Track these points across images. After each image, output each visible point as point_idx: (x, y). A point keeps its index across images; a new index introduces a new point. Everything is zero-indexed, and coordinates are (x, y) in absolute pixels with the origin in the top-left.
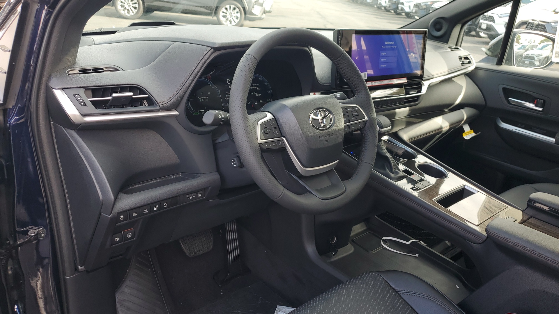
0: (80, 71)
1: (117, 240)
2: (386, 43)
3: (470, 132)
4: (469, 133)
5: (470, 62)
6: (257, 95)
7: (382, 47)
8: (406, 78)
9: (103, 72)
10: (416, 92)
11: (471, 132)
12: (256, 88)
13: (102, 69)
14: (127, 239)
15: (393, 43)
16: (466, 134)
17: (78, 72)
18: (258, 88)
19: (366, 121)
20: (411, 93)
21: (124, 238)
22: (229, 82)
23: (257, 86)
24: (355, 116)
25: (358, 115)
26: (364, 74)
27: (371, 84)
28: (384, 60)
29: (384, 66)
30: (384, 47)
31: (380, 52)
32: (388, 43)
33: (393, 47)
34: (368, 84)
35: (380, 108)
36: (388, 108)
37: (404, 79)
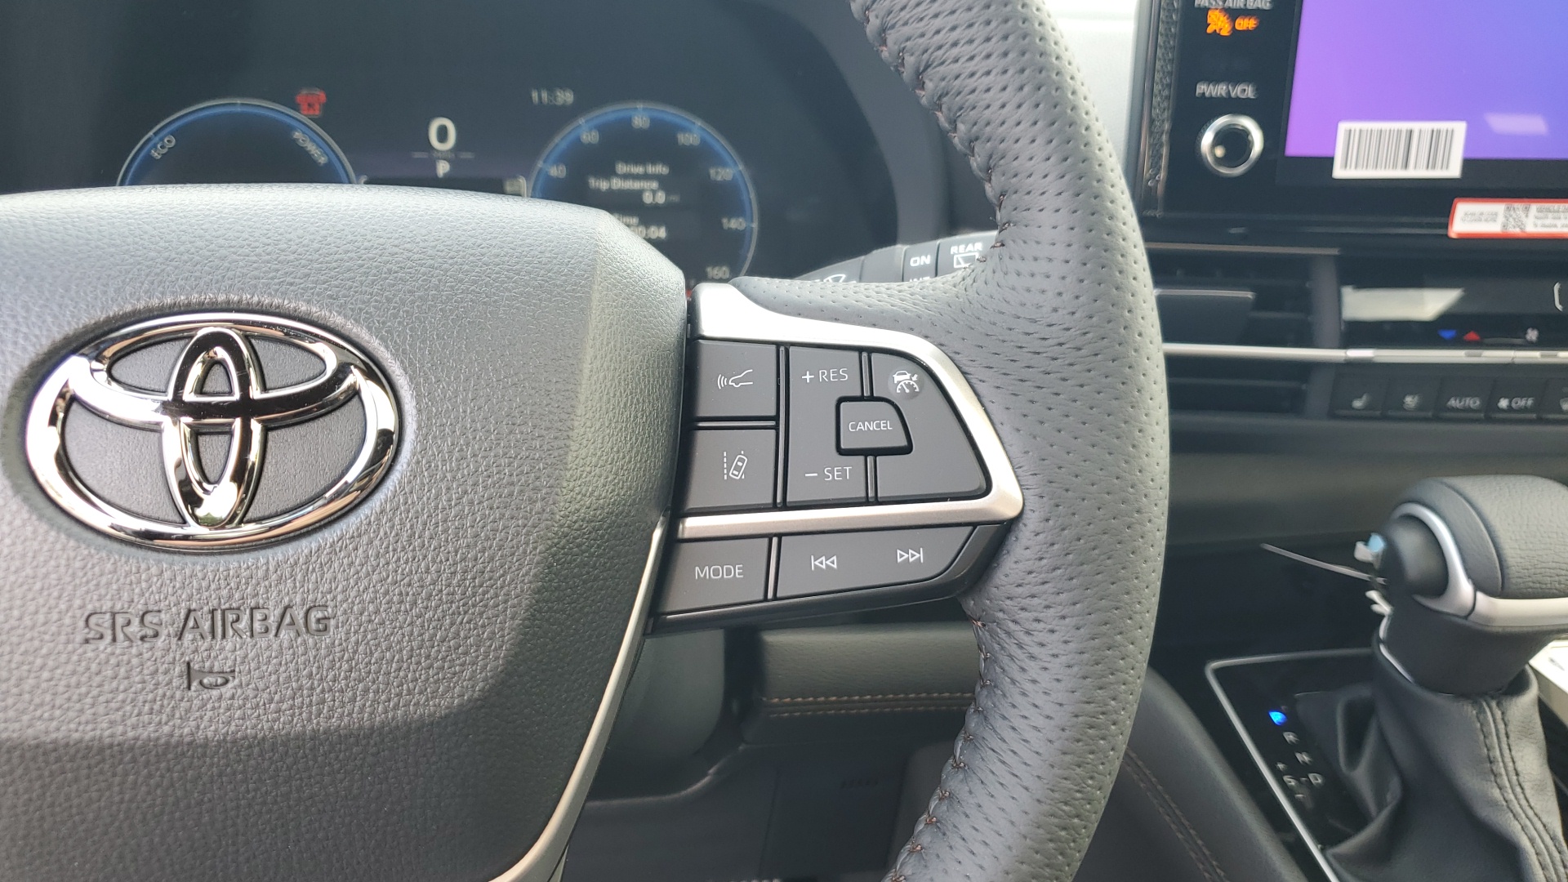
12: (642, 191)
19: (1004, 530)
22: (443, 134)
23: (646, 177)
24: (865, 452)
25: (907, 450)
26: (1435, 135)
27: (1501, 219)
34: (1472, 219)
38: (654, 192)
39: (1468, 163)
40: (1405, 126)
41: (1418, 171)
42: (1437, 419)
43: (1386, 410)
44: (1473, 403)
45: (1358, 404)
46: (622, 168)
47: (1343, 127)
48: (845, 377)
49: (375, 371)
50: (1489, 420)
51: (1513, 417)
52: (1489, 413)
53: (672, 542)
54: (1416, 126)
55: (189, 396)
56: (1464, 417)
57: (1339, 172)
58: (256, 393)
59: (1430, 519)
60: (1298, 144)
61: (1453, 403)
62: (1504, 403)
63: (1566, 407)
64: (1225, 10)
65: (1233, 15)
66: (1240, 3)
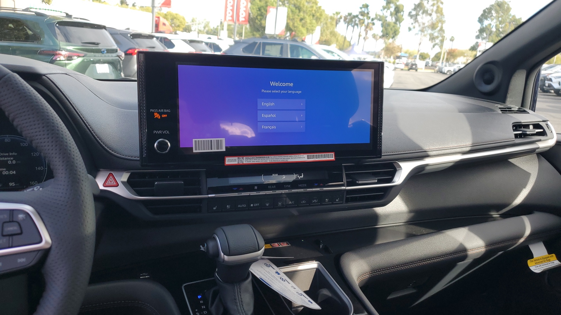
2: (272, 84)
3: (548, 259)
4: (545, 259)
5: (543, 134)
6: (5, 173)
7: (263, 91)
8: (333, 154)
10: (376, 181)
11: (551, 259)
12: (8, 160)
15: (291, 85)
16: (537, 261)
18: (12, 161)
19: (46, 253)
20: (360, 182)
23: (9, 156)
24: (9, 235)
25: (21, 233)
26: (217, 141)
27: (237, 161)
28: (269, 116)
29: (273, 128)
30: (267, 91)
31: (259, 100)
32: (277, 84)
33: (293, 92)
34: (230, 161)
35: (280, 208)
36: (302, 208)
37: (329, 154)
39: (226, 148)
40: (210, 139)
41: (214, 150)
42: (235, 211)
43: (222, 209)
44: (244, 206)
45: (214, 208)
47: (194, 140)
48: (6, 217)
50: (248, 210)
51: (254, 208)
52: (248, 208)
54: (213, 139)
56: (243, 209)
57: (194, 151)
59: (216, 238)
60: (183, 144)
61: (239, 206)
62: (252, 205)
63: (267, 205)
64: (158, 113)
65: (160, 114)
66: (162, 111)
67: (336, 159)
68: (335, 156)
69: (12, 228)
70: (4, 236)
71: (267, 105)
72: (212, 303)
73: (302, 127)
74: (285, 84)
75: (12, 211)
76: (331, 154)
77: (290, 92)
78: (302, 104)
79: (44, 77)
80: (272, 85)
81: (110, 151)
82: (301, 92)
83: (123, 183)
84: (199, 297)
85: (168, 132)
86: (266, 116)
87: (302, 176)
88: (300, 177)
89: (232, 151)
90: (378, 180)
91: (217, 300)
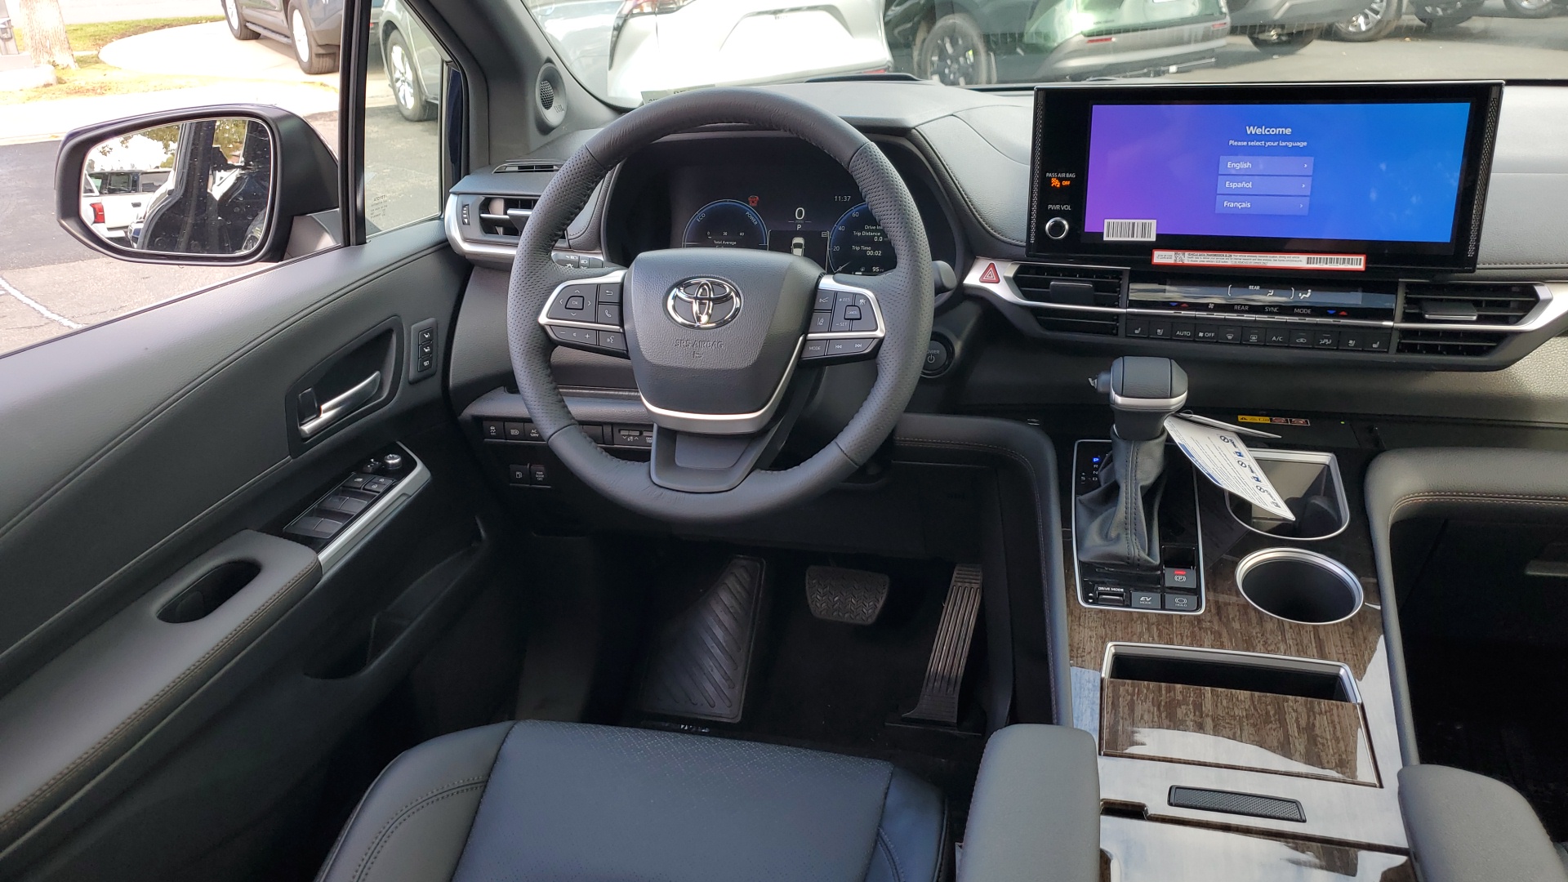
0: (520, 167)
1: (518, 475)
2: (1251, 130)
6: (870, 253)
7: (1231, 142)
8: (1363, 258)
9: (552, 171)
10: (1475, 318)
12: (873, 236)
13: (552, 167)
14: (534, 481)
15: (1288, 131)
17: (516, 169)
19: (881, 340)
20: (1434, 317)
21: (530, 477)
22: (800, 214)
23: (876, 231)
24: (850, 319)
25: (860, 319)
26: (1144, 225)
27: (1174, 258)
28: (1240, 185)
29: (1244, 205)
30: (1240, 144)
31: (1222, 158)
32: (1259, 131)
33: (1290, 144)
34: (1161, 257)
35: (1252, 345)
36: (1296, 351)
37: (1354, 257)
38: (878, 237)
39: (1158, 236)
40: (1132, 221)
41: (1138, 238)
42: (1171, 339)
43: (1148, 335)
44: (1187, 333)
45: (1137, 332)
46: (866, 227)
47: (1106, 221)
48: (849, 301)
49: (738, 295)
50: (1195, 341)
51: (1204, 341)
52: (1194, 339)
53: (805, 341)
54: (1136, 221)
55: (699, 296)
56: (1184, 340)
57: (1105, 238)
58: (712, 296)
60: (1089, 227)
61: (1178, 333)
62: (1201, 334)
63: (1230, 337)
64: (1058, 178)
65: (1061, 180)
66: (1063, 175)
67: (1366, 267)
68: (1367, 262)
69: (853, 313)
70: (845, 319)
71: (1238, 166)
72: (1104, 468)
73: (1302, 206)
74: (1274, 131)
75: (855, 295)
76: (1359, 257)
77: (1284, 144)
78: (1307, 165)
79: (914, 131)
80: (1249, 133)
81: (992, 231)
82: (1305, 144)
83: (1006, 278)
84: (1095, 460)
85: (1069, 208)
86: (1234, 185)
87: (1309, 294)
88: (1304, 295)
89: (1167, 242)
90: (1479, 317)
91: (1109, 467)
